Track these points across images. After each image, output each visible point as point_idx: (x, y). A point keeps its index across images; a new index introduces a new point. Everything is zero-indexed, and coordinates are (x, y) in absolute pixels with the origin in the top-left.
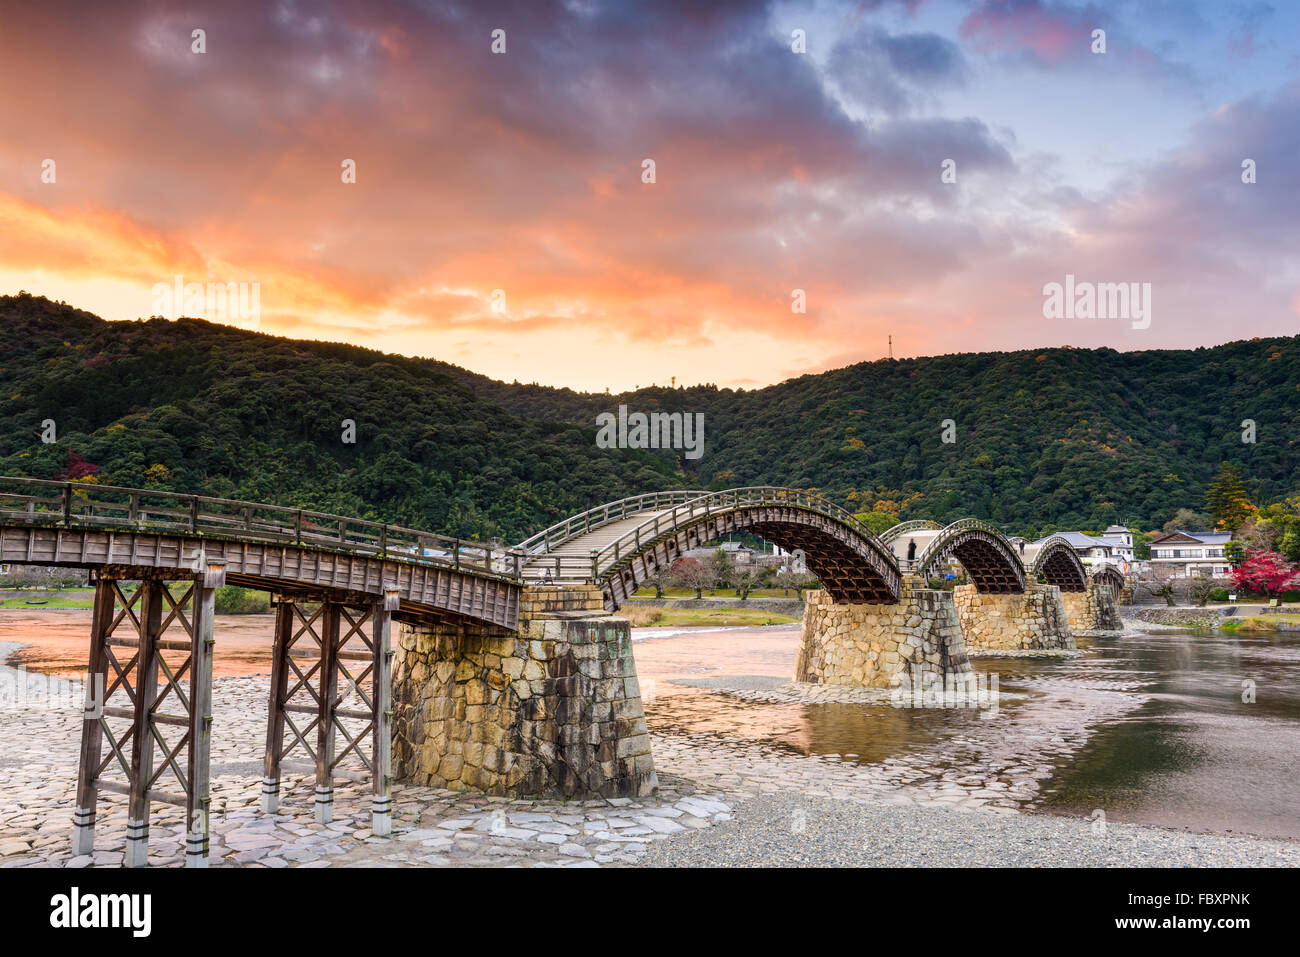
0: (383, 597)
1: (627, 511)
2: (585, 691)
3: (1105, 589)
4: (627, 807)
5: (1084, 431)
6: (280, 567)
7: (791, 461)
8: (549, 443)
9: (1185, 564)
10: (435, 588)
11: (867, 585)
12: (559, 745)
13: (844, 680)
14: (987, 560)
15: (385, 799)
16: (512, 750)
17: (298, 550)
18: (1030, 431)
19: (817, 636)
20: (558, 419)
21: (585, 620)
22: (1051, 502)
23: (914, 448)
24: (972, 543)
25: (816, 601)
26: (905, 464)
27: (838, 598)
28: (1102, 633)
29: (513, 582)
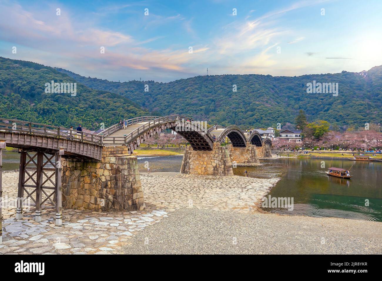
0: (59, 150)
1: (134, 122)
2: (123, 179)
3: (267, 146)
4: (136, 214)
5: (262, 99)
6: (24, 141)
7: (177, 105)
8: (100, 97)
9: (289, 139)
10: (75, 147)
11: (203, 145)
12: (115, 196)
13: (196, 173)
14: (236, 137)
15: (60, 214)
16: (100, 198)
17: (31, 136)
18: (247, 98)
19: (188, 160)
20: (103, 90)
21: (123, 157)
22: (251, 119)
23: (213, 103)
24: (233, 133)
25: (188, 149)
26: (210, 107)
27: (195, 149)
28: (266, 158)
29: (100, 145)
